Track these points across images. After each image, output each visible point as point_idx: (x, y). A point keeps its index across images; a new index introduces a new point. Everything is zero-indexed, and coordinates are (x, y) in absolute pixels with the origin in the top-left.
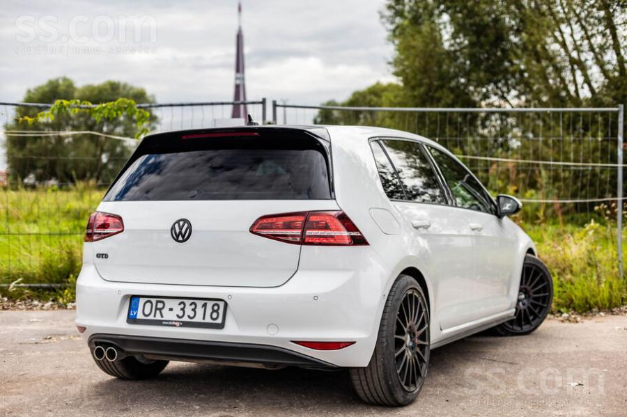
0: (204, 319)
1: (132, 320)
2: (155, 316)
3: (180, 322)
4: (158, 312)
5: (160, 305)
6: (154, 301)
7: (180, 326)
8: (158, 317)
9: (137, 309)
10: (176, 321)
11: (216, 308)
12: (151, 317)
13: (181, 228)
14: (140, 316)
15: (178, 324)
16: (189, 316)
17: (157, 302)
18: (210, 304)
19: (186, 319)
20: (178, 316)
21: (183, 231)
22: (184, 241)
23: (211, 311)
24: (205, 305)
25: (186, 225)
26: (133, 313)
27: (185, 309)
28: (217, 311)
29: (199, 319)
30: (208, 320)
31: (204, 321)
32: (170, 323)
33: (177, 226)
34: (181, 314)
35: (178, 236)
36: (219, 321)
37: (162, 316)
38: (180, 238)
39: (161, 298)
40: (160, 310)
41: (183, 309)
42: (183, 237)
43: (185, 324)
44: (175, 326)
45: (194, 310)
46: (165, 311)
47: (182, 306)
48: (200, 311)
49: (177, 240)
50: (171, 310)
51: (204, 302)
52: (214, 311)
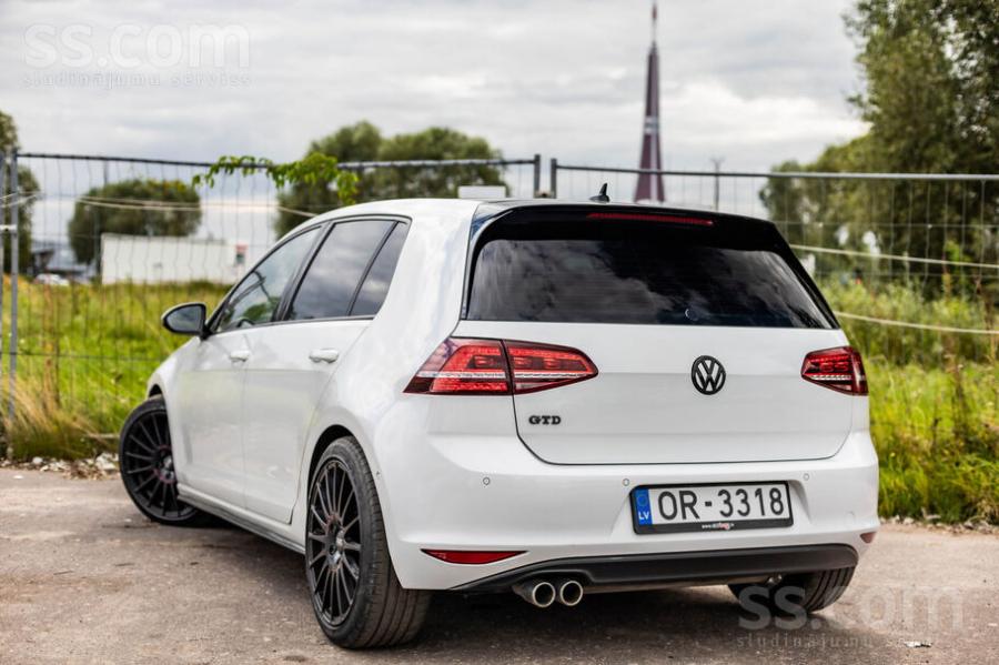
0: (763, 513)
1: (642, 527)
2: (684, 517)
3: (730, 522)
4: (687, 510)
5: (688, 499)
6: (676, 492)
7: (732, 529)
8: (690, 518)
9: (648, 509)
10: (723, 522)
11: (775, 495)
12: (679, 519)
13: (709, 371)
14: (657, 519)
15: (727, 526)
16: (740, 512)
17: (682, 494)
18: (766, 490)
19: (736, 517)
20: (722, 513)
21: (714, 375)
22: (715, 391)
23: (770, 500)
24: (759, 493)
25: (716, 367)
26: (643, 516)
27: (732, 501)
28: (778, 500)
29: (755, 514)
30: (769, 515)
31: (763, 518)
32: (714, 526)
33: (701, 367)
34: (727, 510)
35: (705, 385)
36: (785, 515)
37: (697, 516)
38: (709, 388)
39: (687, 487)
40: (691, 506)
41: (727, 502)
42: (714, 385)
43: (738, 526)
44: (723, 529)
45: (745, 501)
46: (699, 507)
47: (725, 497)
48: (754, 501)
49: (703, 391)
50: (708, 504)
51: (756, 488)
52: (774, 501)
